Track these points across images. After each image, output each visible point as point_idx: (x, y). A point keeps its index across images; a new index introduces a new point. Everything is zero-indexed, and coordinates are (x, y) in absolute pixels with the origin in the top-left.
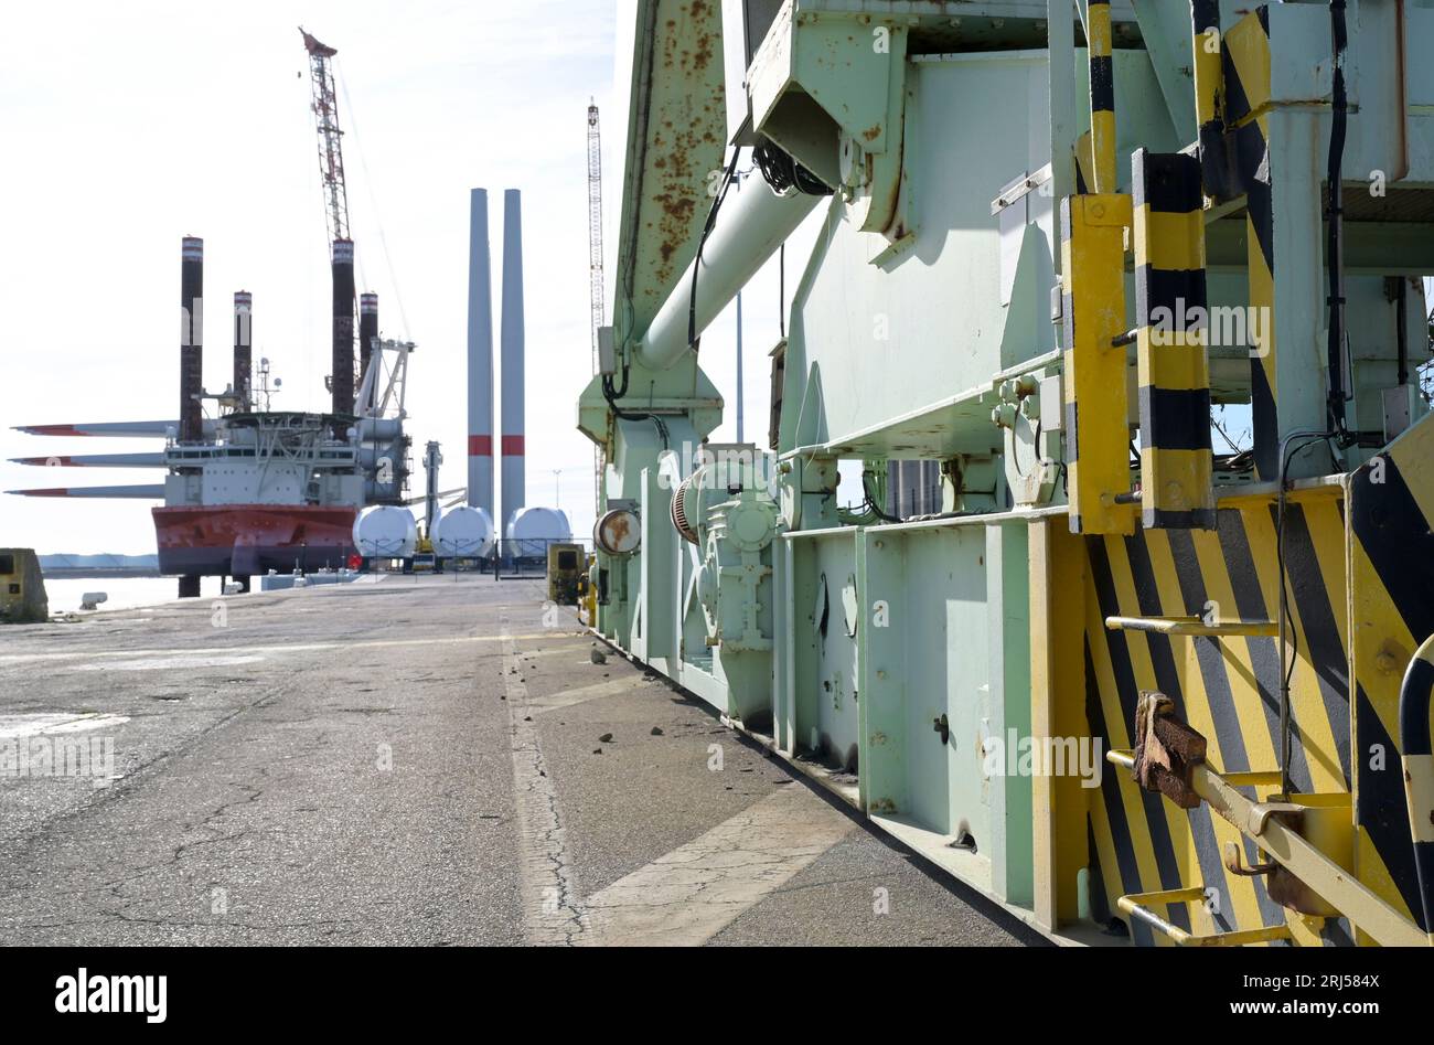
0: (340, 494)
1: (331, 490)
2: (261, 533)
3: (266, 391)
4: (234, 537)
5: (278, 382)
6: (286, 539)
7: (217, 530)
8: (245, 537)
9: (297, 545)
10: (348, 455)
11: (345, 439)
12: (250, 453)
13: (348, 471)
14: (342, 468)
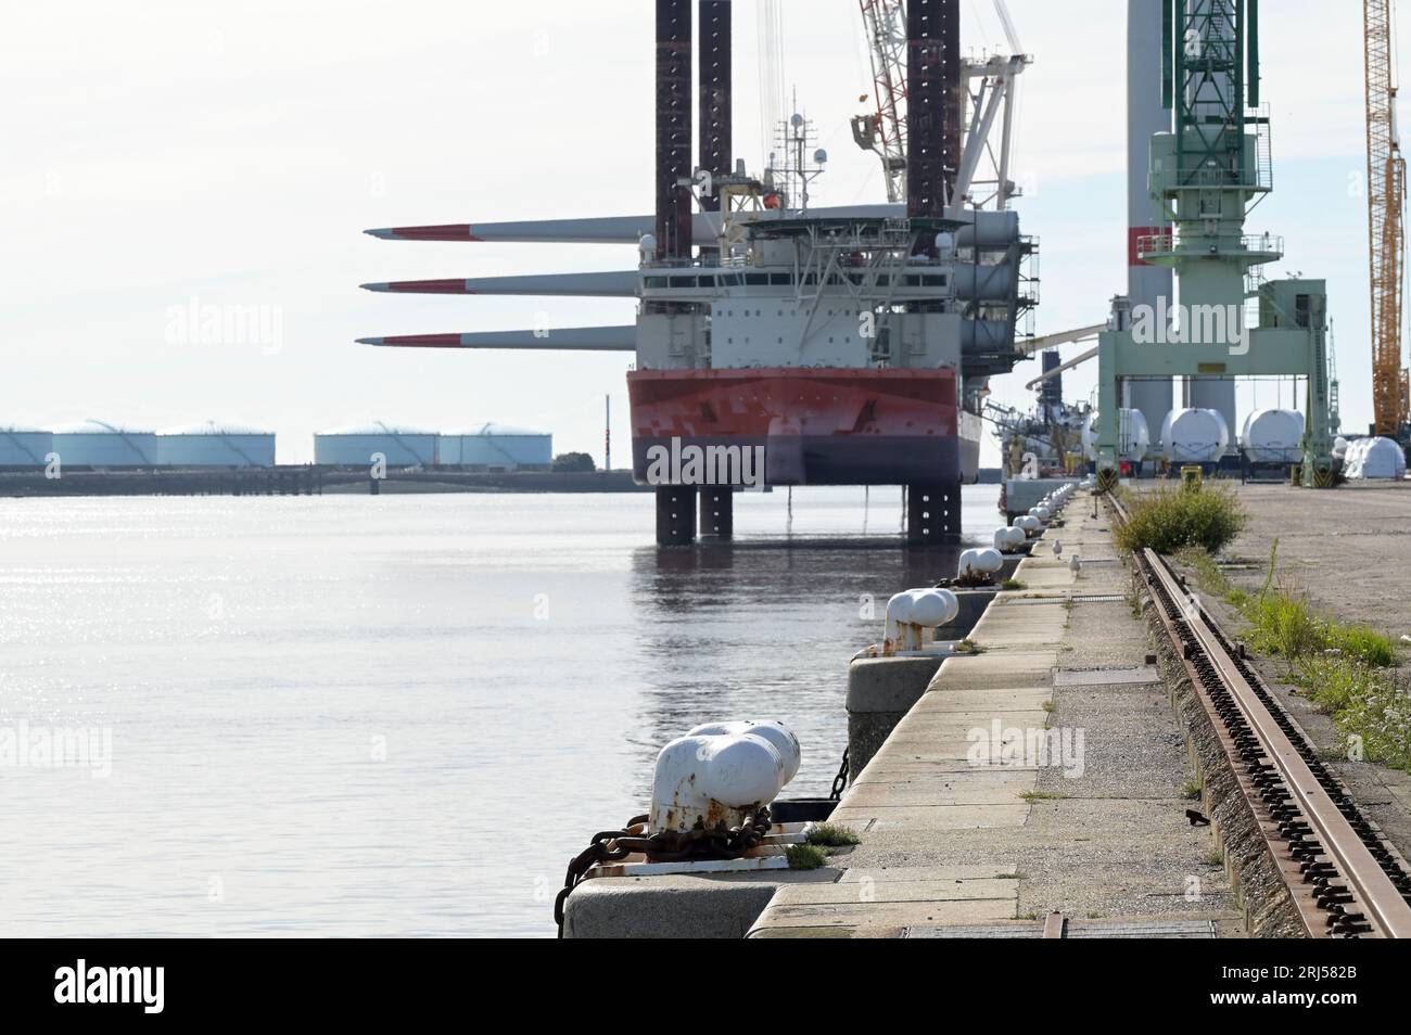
0: (923, 344)
1: (907, 339)
2: (808, 414)
3: (800, 173)
4: (767, 421)
5: (821, 157)
6: (847, 422)
7: (738, 409)
8: (785, 421)
9: (864, 433)
10: (938, 280)
11: (933, 253)
12: (782, 279)
13: (936, 306)
14: (925, 302)
